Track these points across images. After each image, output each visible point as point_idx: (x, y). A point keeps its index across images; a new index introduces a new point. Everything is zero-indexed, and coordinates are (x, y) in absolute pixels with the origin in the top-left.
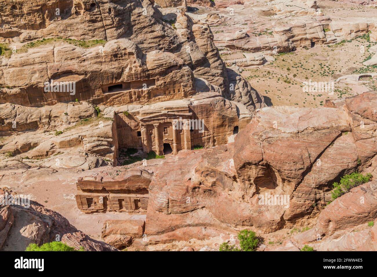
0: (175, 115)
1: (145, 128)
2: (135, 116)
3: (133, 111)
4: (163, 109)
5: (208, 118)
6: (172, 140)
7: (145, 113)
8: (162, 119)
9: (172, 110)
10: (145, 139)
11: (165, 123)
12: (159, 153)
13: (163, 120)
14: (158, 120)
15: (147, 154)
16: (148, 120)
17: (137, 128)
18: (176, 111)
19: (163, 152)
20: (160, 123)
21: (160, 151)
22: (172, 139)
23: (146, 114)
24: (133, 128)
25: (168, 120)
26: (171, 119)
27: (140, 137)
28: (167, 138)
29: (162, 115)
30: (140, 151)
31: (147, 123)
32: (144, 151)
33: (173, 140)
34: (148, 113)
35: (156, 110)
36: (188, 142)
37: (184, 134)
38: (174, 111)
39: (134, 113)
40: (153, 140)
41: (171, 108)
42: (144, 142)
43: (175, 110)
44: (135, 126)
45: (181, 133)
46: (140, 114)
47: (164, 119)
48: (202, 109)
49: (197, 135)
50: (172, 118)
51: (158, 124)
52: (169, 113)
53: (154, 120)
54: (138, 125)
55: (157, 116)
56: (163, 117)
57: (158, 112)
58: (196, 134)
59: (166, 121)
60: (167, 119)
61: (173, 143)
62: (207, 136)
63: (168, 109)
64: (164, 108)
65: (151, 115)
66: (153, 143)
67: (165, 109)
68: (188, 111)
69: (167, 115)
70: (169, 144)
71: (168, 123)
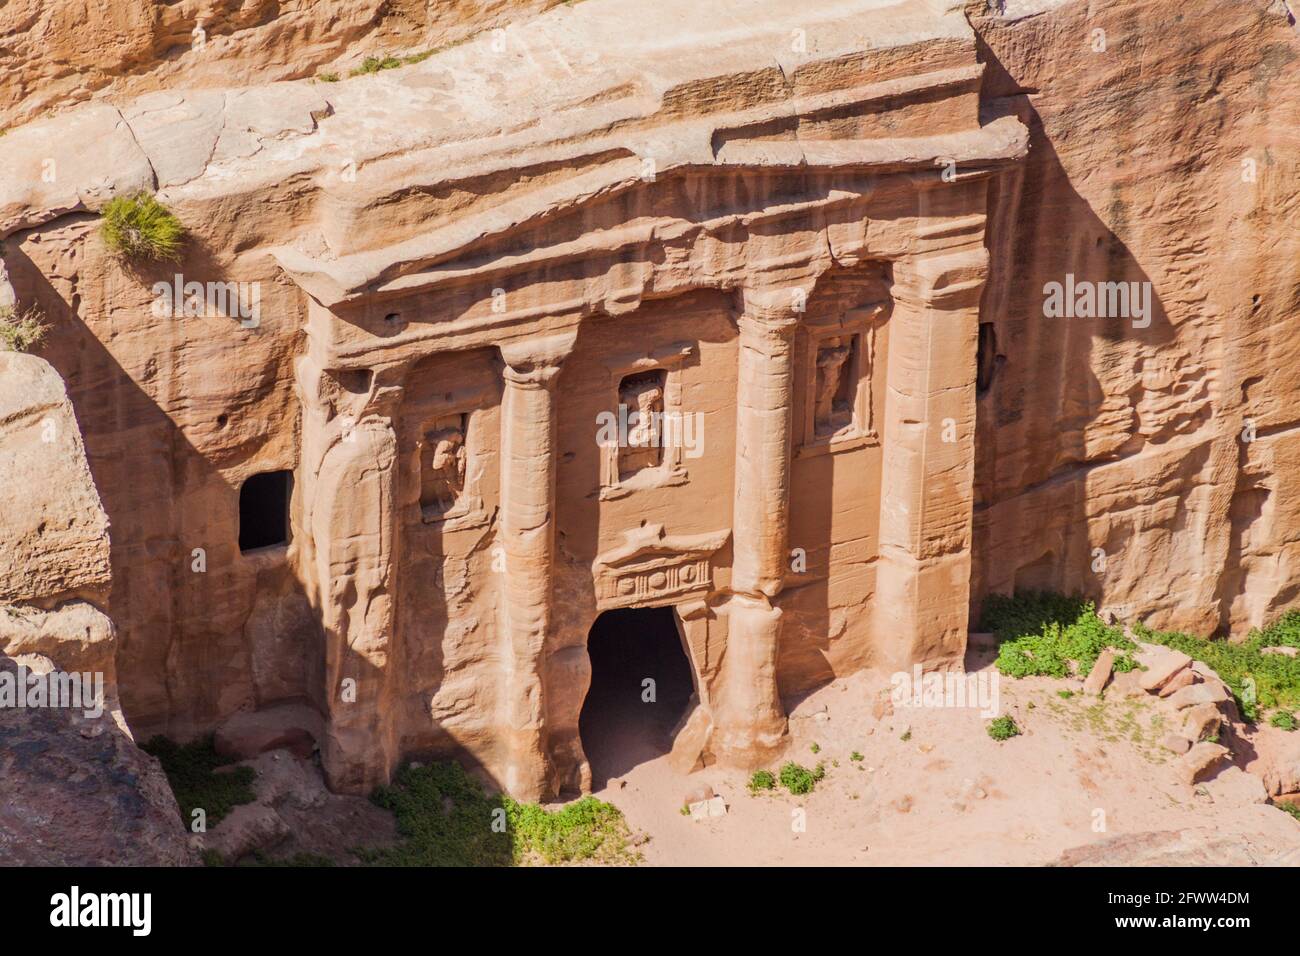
0: (797, 181)
1: (378, 407)
2: (241, 248)
3: (226, 178)
4: (650, 105)
5: (1189, 167)
6: (723, 555)
7: (400, 196)
8: (627, 254)
9: (762, 113)
10: (368, 577)
11: (653, 305)
12: (538, 764)
13: (642, 270)
14: (576, 268)
15: (378, 798)
16: (431, 290)
17: (253, 424)
18: (816, 117)
19: (576, 745)
20: (594, 321)
21: (550, 741)
22: (712, 540)
23: (411, 208)
24: (198, 430)
25: (708, 263)
26: (738, 233)
27: (270, 557)
28: (646, 536)
29: (624, 202)
30: (279, 772)
31: (423, 336)
32: (335, 770)
33: (730, 546)
34: (440, 190)
35: (547, 130)
36: (933, 549)
37: (874, 443)
38: (783, 126)
39: (241, 205)
40: (452, 584)
41: (755, 86)
42: (345, 621)
43: (799, 104)
44: (237, 405)
45: (839, 439)
46: (328, 221)
47: (653, 249)
48: (1128, 47)
49: (1034, 438)
50: (759, 227)
51: (560, 341)
52: (737, 154)
53: (512, 281)
54: (273, 377)
55: (568, 220)
56: (639, 229)
57: (581, 162)
58: (1025, 424)
59: (667, 284)
60: (685, 241)
61: (724, 596)
62: (1159, 439)
63: (705, 94)
64: (663, 84)
65: (493, 216)
66: (454, 628)
67: (676, 101)
68: (970, 102)
69: (699, 194)
70: (670, 611)
71: (692, 301)
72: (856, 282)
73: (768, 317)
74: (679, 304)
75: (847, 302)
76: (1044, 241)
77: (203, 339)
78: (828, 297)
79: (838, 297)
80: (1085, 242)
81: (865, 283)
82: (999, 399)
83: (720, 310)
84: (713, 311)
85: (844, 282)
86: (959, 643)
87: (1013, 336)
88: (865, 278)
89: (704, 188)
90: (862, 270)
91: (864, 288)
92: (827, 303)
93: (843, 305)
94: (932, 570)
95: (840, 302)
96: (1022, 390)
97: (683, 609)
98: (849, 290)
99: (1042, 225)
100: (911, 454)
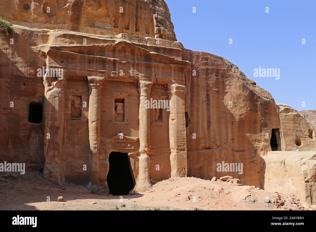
0: (148, 59)
1: (59, 84)
2: (30, 44)
4: (119, 37)
6: (137, 143)
7: (65, 36)
8: (114, 64)
9: (141, 44)
18: (152, 48)
19: (106, 183)
22: (135, 138)
23: (68, 39)
25: (131, 72)
29: (114, 52)
31: (70, 68)
33: (138, 140)
36: (179, 149)
38: (145, 48)
41: (140, 39)
46: (50, 42)
48: (206, 64)
51: (100, 78)
52: (136, 46)
53: (90, 62)
55: (102, 52)
60: (126, 65)
63: (130, 37)
66: (78, 147)
67: (124, 37)
68: (180, 56)
69: (129, 56)
70: (126, 154)
71: (129, 84)
72: (161, 90)
73: (144, 86)
74: (127, 84)
75: (160, 94)
76: (195, 97)
77: (20, 62)
78: (156, 92)
79: (158, 92)
80: (202, 100)
81: (163, 91)
82: (189, 129)
83: (135, 88)
84: (133, 88)
85: (159, 89)
86: (186, 172)
87: (191, 116)
88: (162, 90)
89: (130, 55)
90: (162, 88)
91: (163, 92)
92: (155, 93)
93: (159, 95)
94: (179, 153)
95: (158, 93)
96: (194, 128)
97: (129, 154)
98: (160, 92)
99: (195, 94)
100: (174, 126)
